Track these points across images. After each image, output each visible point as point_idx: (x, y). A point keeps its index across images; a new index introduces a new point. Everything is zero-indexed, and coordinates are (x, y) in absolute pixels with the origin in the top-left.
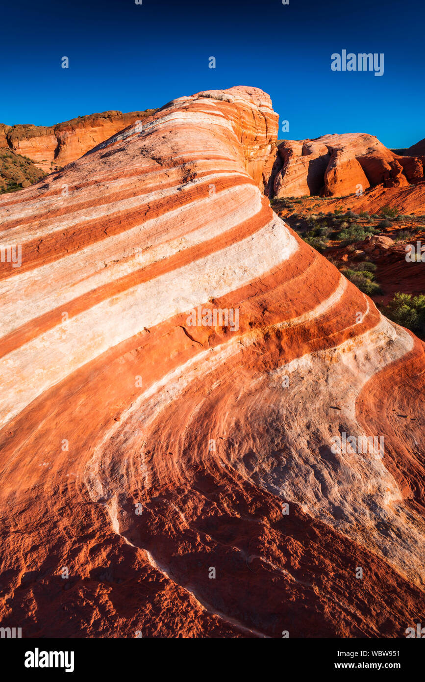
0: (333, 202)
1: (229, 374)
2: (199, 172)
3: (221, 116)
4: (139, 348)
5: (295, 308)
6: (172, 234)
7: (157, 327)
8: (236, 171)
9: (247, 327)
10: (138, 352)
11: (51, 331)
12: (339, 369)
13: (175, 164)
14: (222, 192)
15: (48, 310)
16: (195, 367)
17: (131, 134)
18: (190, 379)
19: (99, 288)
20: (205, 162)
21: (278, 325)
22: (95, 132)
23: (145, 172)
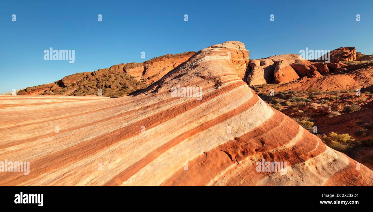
0: (280, 86)
1: (248, 176)
2: (222, 82)
3: (224, 55)
4: (202, 162)
5: (279, 142)
6: (214, 109)
7: (210, 152)
8: (238, 79)
9: (255, 152)
10: (202, 164)
11: (164, 154)
12: (308, 174)
13: (211, 79)
14: (234, 89)
15: (163, 144)
16: (230, 171)
17: (186, 66)
18: (229, 178)
19: (183, 134)
20: (224, 77)
21: (271, 151)
22: (161, 63)
23: (198, 83)
